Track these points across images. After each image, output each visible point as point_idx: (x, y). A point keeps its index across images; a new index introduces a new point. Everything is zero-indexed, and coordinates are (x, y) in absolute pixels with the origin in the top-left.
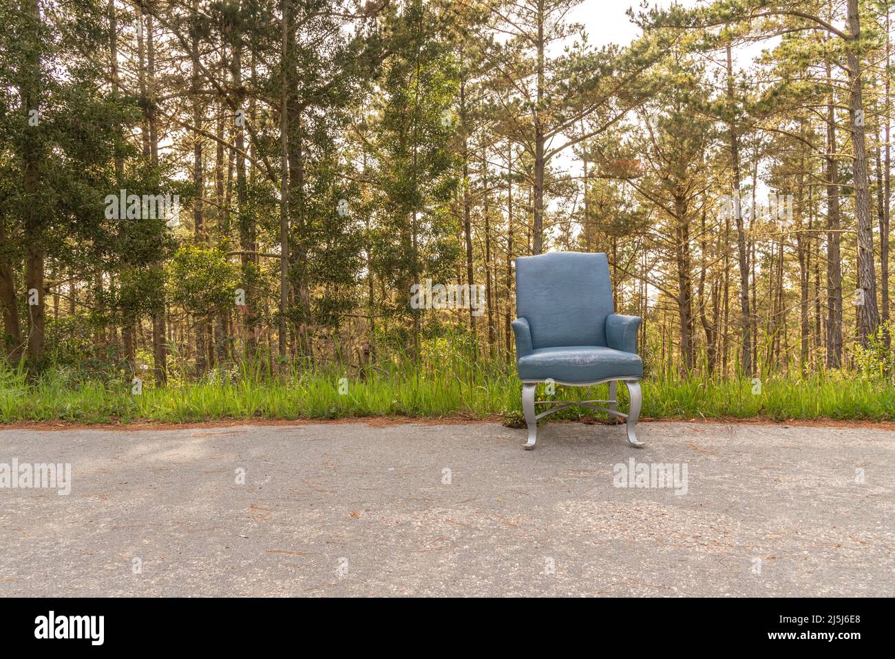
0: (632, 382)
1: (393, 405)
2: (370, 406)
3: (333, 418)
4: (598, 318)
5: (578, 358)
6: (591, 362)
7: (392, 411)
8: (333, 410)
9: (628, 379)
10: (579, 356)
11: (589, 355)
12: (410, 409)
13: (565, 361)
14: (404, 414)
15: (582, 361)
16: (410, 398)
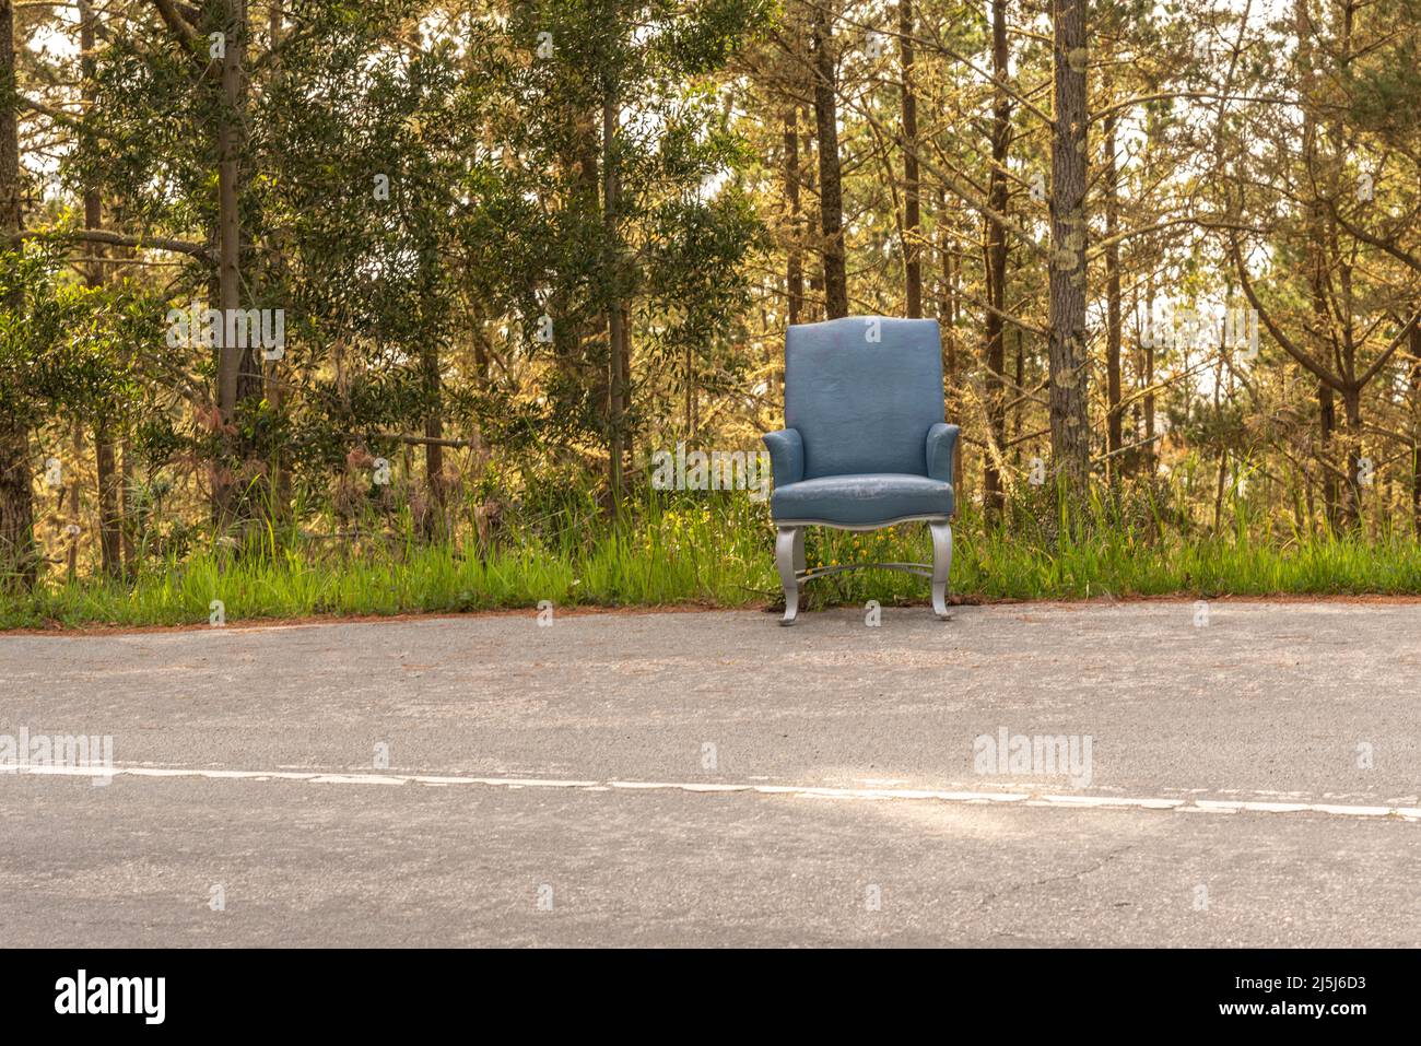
0: (939, 524)
1: (571, 589)
2: (530, 591)
3: (465, 609)
4: (916, 429)
5: (857, 488)
6: (877, 494)
7: (571, 597)
8: (465, 596)
9: (932, 518)
10: (861, 485)
11: (876, 484)
12: (603, 595)
13: (838, 492)
14: (592, 602)
15: (864, 492)
16: (604, 577)
